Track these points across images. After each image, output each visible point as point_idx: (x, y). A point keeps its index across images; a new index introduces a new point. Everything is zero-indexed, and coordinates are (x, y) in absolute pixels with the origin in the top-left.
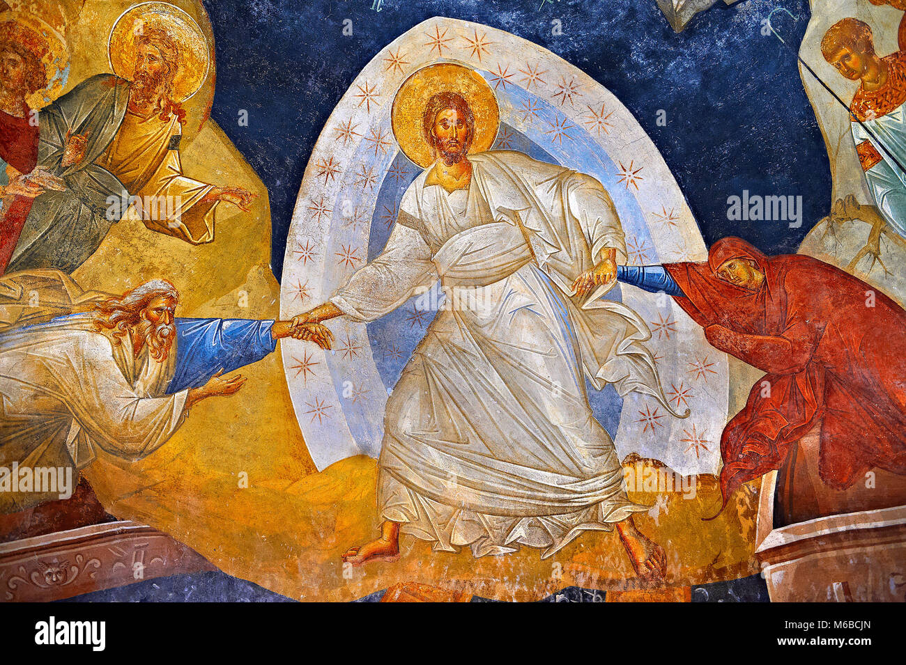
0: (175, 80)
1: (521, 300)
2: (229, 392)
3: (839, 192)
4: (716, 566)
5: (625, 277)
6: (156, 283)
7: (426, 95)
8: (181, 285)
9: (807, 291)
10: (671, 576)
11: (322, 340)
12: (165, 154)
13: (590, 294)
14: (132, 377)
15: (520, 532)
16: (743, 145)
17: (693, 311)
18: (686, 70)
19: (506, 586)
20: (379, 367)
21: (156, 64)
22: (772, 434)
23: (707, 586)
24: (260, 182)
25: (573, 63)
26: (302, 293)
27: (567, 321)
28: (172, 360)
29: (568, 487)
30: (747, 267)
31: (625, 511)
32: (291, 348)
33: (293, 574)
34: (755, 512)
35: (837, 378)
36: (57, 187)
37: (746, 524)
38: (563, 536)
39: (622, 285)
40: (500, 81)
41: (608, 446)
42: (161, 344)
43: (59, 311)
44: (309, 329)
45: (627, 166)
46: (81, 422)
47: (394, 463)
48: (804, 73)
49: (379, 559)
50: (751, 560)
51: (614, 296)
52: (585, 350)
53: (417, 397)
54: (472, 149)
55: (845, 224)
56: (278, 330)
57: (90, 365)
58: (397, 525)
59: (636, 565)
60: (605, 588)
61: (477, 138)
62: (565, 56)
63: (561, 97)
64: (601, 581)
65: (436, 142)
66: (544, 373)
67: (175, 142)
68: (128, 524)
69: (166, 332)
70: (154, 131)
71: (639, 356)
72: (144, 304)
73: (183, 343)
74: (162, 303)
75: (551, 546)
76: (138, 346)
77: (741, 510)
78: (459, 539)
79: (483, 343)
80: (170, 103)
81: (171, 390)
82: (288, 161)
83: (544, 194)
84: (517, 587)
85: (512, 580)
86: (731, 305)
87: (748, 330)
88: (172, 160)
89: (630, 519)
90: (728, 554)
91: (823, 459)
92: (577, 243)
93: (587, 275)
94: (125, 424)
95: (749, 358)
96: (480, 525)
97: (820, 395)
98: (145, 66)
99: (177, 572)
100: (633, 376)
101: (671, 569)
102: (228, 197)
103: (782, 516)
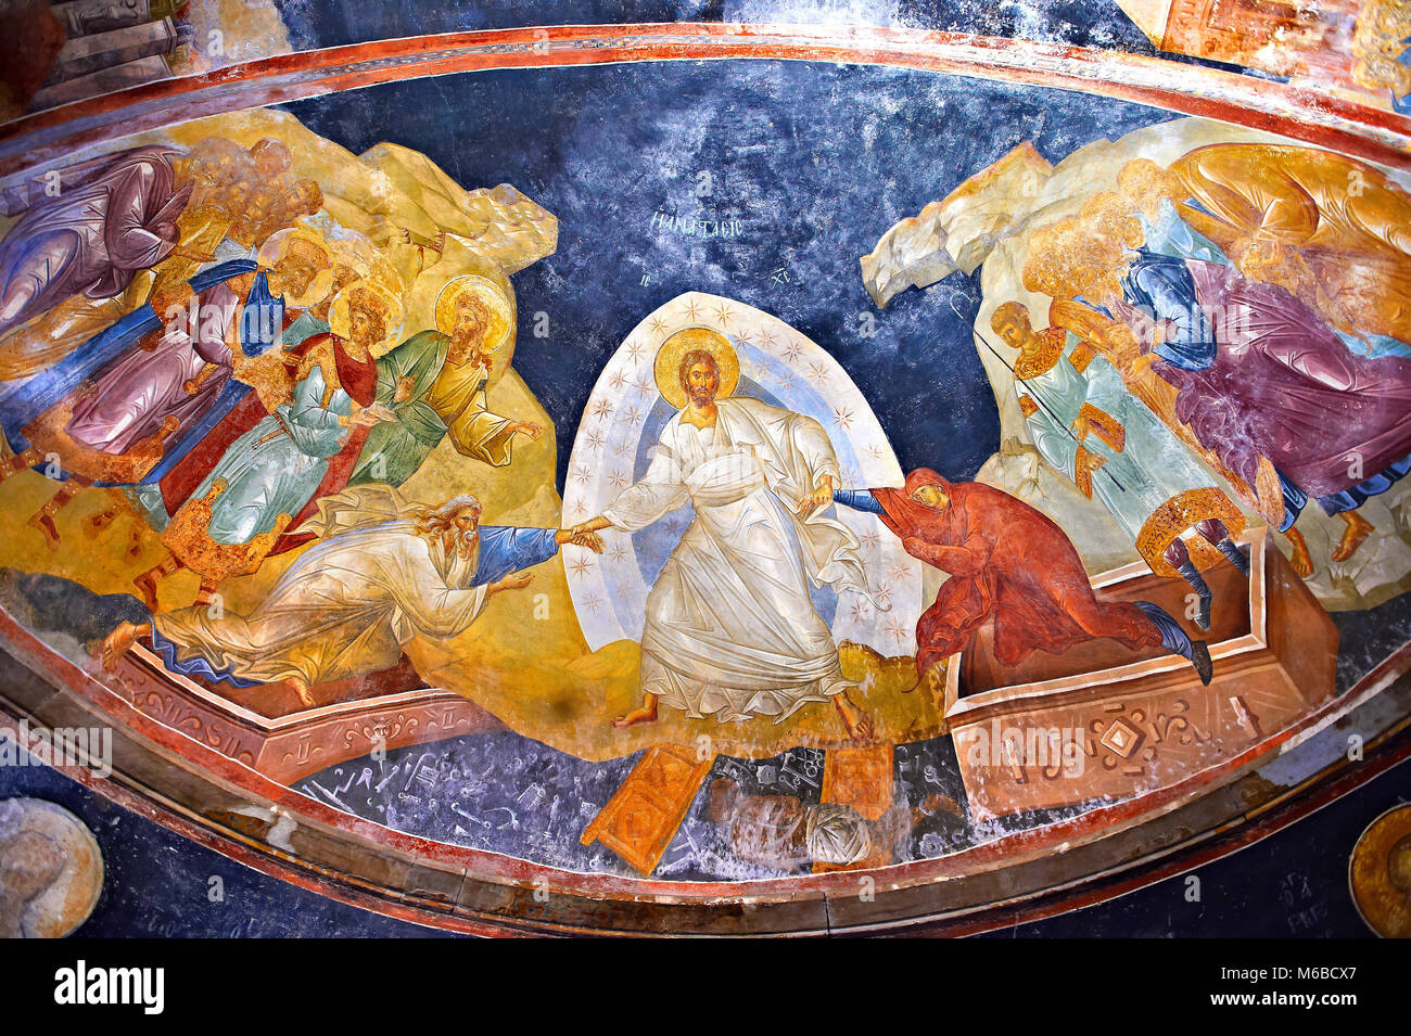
0: (485, 336)
1: (756, 516)
2: (521, 586)
3: (1006, 434)
4: (914, 729)
5: (839, 499)
6: (463, 497)
7: (682, 353)
8: (484, 499)
9: (984, 511)
10: (878, 738)
11: (595, 546)
12: (474, 394)
13: (811, 512)
14: (444, 573)
15: (756, 703)
16: (932, 396)
17: (894, 526)
18: (887, 337)
19: (745, 746)
20: (643, 570)
21: (470, 323)
22: (957, 623)
23: (906, 745)
24: (549, 418)
25: (798, 329)
26: (580, 508)
27: (794, 534)
28: (476, 559)
29: (794, 667)
30: (936, 492)
31: (841, 685)
32: (571, 552)
33: (571, 735)
34: (944, 686)
35: (1007, 579)
36: (390, 419)
37: (937, 695)
38: (790, 706)
39: (837, 505)
40: (741, 342)
41: (825, 634)
42: (467, 546)
43: (388, 518)
44: (584, 537)
45: (841, 411)
46: (403, 608)
47: (653, 646)
48: (979, 343)
49: (641, 724)
50: (941, 723)
51: (830, 514)
52: (807, 557)
53: (672, 592)
54: (718, 396)
55: (1011, 458)
56: (560, 537)
57: (411, 561)
58: (656, 696)
59: (849, 729)
60: (825, 748)
61: (722, 387)
62: (792, 324)
63: (789, 356)
64: (821, 742)
65: (689, 389)
66: (774, 575)
67: (483, 385)
68: (440, 691)
69: (471, 537)
70: (466, 375)
71: (851, 562)
72: (454, 514)
73: (484, 546)
74: (468, 513)
75: (781, 714)
76: (449, 548)
77: (933, 684)
78: (706, 708)
79: (725, 550)
80: (480, 354)
81: (475, 583)
82: (571, 402)
83: (775, 433)
84: (754, 747)
85: (749, 741)
86: (923, 522)
87: (937, 542)
88: (480, 399)
89: (845, 692)
90: (923, 719)
91: (997, 644)
92: (801, 471)
93: (808, 497)
94: (438, 611)
95: (937, 563)
96: (723, 696)
97: (994, 593)
98: (462, 324)
99: (479, 731)
100: (846, 578)
101: (877, 731)
102: (523, 429)
103: (964, 691)
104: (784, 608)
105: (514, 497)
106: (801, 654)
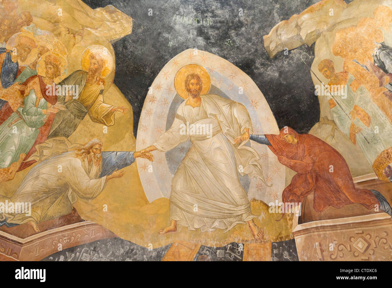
0: (102, 71)
1: (217, 145)
2: (120, 176)
3: (322, 114)
4: (280, 236)
5: (252, 138)
6: (95, 140)
7: (186, 75)
8: (104, 140)
9: (311, 146)
10: (265, 239)
11: (150, 158)
12: (98, 96)
13: (240, 144)
14: (88, 172)
15: (216, 224)
16: (292, 96)
17: (274, 151)
18: (274, 70)
19: (212, 242)
20: (169, 168)
21: (96, 66)
22: (299, 193)
23: (277, 243)
24: (130, 104)
25: (237, 65)
26: (144, 142)
27: (233, 153)
28: (101, 166)
29: (232, 209)
30: (292, 137)
31: (251, 217)
32: (140, 161)
33: (142, 238)
34: (292, 219)
35: (320, 176)
36: (63, 109)
37: (290, 223)
38: (230, 225)
39: (251, 141)
40: (211, 71)
41: (245, 195)
42: (97, 161)
43: (64, 151)
44: (146, 155)
45: (253, 101)
46: (72, 188)
47: (174, 200)
48: (312, 75)
49: (170, 233)
50: (291, 234)
51: (248, 145)
52: (238, 162)
53: (182, 178)
54: (201, 93)
55: (324, 125)
56: (135, 155)
57: (75, 169)
58: (176, 221)
59: (254, 235)
60: (244, 243)
61: (203, 89)
62: (233, 63)
63: (232, 77)
64: (243, 241)
65: (189, 90)
66: (225, 170)
67: (102, 92)
68: (89, 222)
69: (99, 156)
70: (95, 88)
71: (256, 165)
72: (91, 147)
73: (104, 160)
74: (97, 146)
75: (227, 229)
76: (90, 161)
77: (288, 218)
78: (196, 226)
79: (204, 159)
80: (100, 79)
81: (101, 176)
82: (139, 97)
83: (225, 109)
84: (215, 242)
85: (214, 240)
86: (287, 150)
87: (292, 158)
88: (101, 98)
89: (253, 220)
90: (283, 232)
91: (314, 203)
92: (236, 126)
93: (239, 137)
94: (86, 189)
95: (292, 167)
96: (203, 221)
97: (314, 181)
98: (92, 67)
99: (105, 238)
100: (254, 172)
101: (265, 237)
102: (119, 110)
103: (301, 221)
104: (229, 185)
105: (115, 138)
106: (235, 203)
